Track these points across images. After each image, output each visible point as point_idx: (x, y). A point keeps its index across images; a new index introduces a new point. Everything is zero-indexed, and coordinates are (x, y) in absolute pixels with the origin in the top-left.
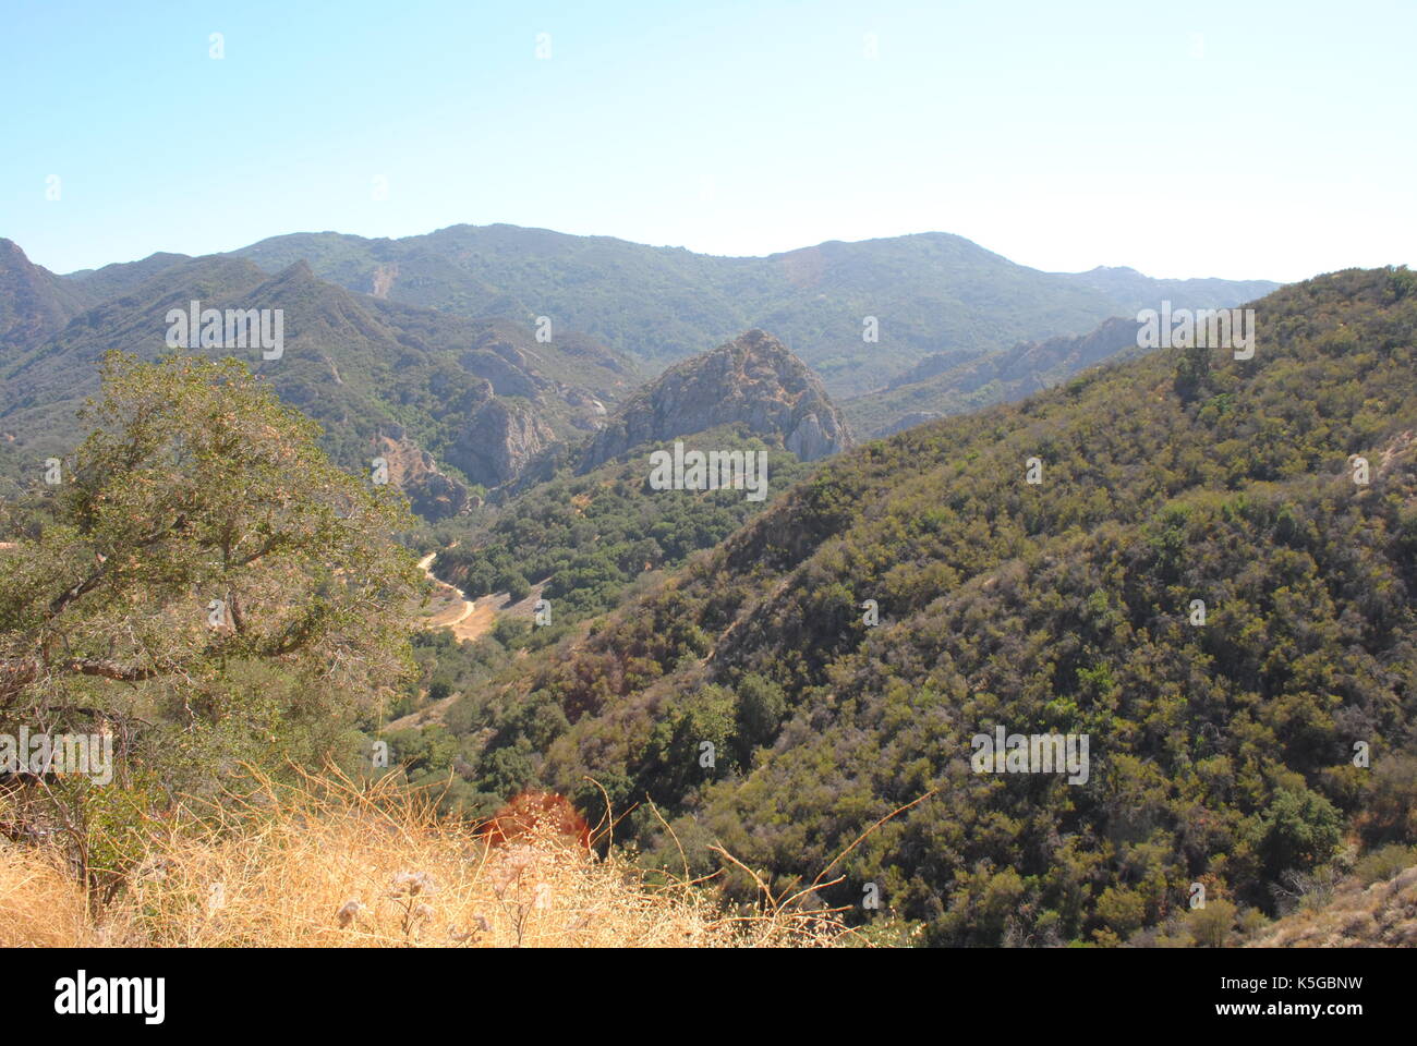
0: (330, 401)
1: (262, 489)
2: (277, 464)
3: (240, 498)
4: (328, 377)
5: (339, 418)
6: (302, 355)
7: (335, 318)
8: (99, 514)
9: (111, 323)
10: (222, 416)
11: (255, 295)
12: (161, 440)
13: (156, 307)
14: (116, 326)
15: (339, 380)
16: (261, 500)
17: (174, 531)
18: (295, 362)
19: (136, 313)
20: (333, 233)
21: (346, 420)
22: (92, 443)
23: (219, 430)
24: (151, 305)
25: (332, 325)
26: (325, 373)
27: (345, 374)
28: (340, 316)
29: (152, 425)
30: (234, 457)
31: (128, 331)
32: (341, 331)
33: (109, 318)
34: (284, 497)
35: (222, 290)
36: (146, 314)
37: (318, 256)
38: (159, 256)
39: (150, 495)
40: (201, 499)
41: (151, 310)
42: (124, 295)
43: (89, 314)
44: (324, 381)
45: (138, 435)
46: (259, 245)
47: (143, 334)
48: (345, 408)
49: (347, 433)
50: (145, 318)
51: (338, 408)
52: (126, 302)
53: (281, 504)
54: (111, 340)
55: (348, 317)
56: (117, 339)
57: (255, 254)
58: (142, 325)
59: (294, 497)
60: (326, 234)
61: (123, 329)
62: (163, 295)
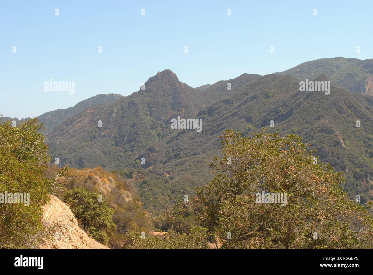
0: (338, 158)
1: (310, 211)
2: (317, 197)
3: (296, 217)
4: (338, 144)
5: (343, 168)
6: (322, 131)
7: (342, 108)
8: (219, 221)
9: (219, 113)
10: (288, 168)
11: (295, 96)
12: (253, 180)
13: (242, 104)
14: (221, 115)
15: (344, 146)
16: (308, 218)
17: (258, 233)
18: (318, 134)
19: (231, 108)
20: (341, 58)
21: (347, 170)
22: (217, 181)
23: (285, 176)
24: (239, 103)
25: (340, 112)
26: (335, 141)
27: (347, 142)
28: (345, 107)
29: (248, 172)
30: (293, 192)
31: (227, 118)
32: (345, 116)
33: (218, 111)
34: (322, 218)
35: (278, 94)
36: (237, 108)
37: (332, 72)
38: (244, 75)
39: (246, 211)
40: (275, 216)
41: (240, 106)
42: (226, 98)
43: (208, 109)
44: (335, 146)
45: (241, 178)
46: (298, 67)
47: (235, 119)
48: (347, 162)
49: (348, 177)
50: (236, 110)
51: (343, 162)
52: (227, 102)
53: (319, 221)
54: (218, 123)
55: (350, 107)
56: (222, 122)
57: (297, 72)
58: (234, 114)
59: (327, 218)
60: (337, 59)
61: (225, 116)
62: (246, 98)
